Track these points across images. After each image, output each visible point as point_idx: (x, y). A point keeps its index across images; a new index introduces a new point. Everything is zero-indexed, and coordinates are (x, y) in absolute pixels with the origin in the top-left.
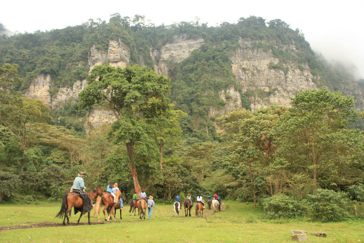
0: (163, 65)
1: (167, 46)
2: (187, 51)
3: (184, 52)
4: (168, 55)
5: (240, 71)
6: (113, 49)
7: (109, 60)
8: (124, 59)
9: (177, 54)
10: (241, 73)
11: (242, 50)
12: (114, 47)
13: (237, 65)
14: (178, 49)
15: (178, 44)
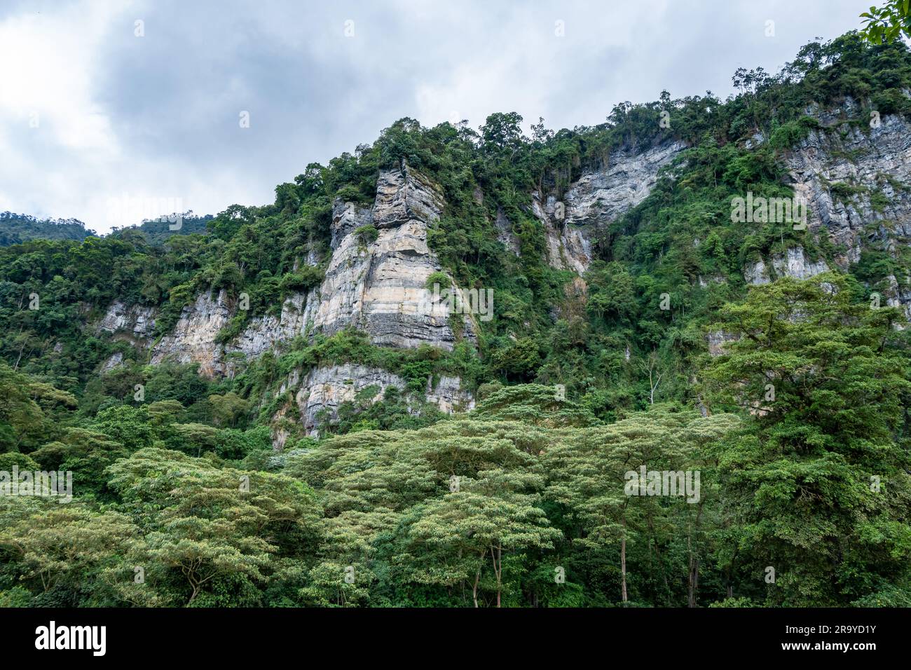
0: (574, 234)
1: (582, 180)
2: (644, 184)
3: (634, 188)
4: (590, 204)
5: (825, 198)
6: (387, 190)
7: (376, 223)
8: (419, 212)
9: (616, 197)
10: (830, 205)
11: (823, 137)
12: (391, 185)
13: (809, 184)
14: (617, 182)
15: (615, 169)
